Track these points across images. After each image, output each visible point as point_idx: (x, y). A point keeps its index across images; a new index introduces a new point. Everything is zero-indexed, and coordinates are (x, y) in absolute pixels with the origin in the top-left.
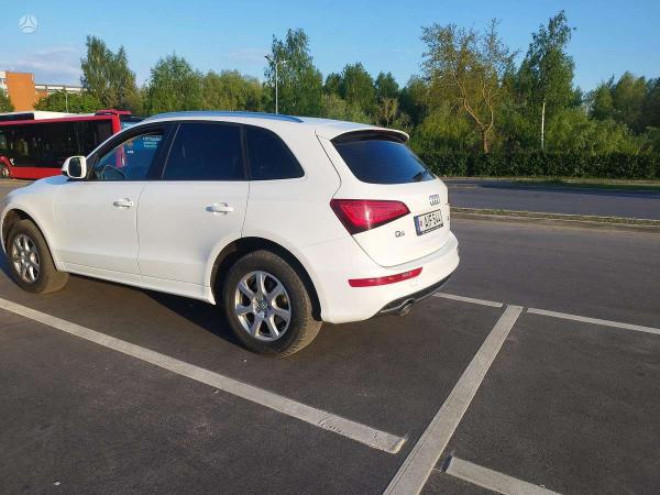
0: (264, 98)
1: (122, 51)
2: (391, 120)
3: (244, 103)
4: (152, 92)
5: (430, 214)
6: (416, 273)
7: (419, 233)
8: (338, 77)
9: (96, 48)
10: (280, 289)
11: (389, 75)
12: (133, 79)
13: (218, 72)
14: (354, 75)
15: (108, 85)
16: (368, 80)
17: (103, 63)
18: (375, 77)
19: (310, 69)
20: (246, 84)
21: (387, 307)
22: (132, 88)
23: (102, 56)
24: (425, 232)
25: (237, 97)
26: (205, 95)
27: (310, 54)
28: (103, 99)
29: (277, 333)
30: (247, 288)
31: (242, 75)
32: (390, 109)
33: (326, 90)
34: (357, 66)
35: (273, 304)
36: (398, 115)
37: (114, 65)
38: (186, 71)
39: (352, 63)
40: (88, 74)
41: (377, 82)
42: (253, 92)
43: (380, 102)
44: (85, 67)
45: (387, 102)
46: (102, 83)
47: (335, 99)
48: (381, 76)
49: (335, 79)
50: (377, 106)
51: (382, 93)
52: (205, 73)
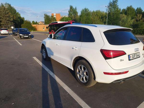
0: (105, 16)
1: (76, 8)
2: (139, 20)
3: (101, 17)
4: (81, 16)
5: (134, 54)
6: (126, 72)
7: (130, 60)
8: (125, 10)
9: (71, 7)
10: (86, 71)
11: (140, 8)
12: (78, 13)
13: (95, 11)
14: (130, 9)
15: (73, 15)
16: (134, 10)
17: (72, 11)
18: (136, 9)
19: (118, 8)
20: (101, 13)
21: (115, 81)
22: (77, 16)
23: (72, 9)
24: (132, 59)
25: (99, 16)
26: (92, 16)
27: (118, 4)
28: (72, 18)
29: (85, 81)
30: (80, 68)
31: (101, 11)
32: (139, 17)
33: (121, 13)
34: (130, 6)
35: (85, 74)
36: (142, 19)
37: (74, 11)
38: (88, 11)
39: (129, 6)
40: (69, 13)
41: (136, 10)
42: (103, 15)
43: (136, 15)
44: (69, 12)
45: (138, 15)
46: (72, 15)
47: (124, 15)
48: (138, 8)
49: (124, 10)
50: (135, 16)
51: (137, 13)
52: (92, 11)
